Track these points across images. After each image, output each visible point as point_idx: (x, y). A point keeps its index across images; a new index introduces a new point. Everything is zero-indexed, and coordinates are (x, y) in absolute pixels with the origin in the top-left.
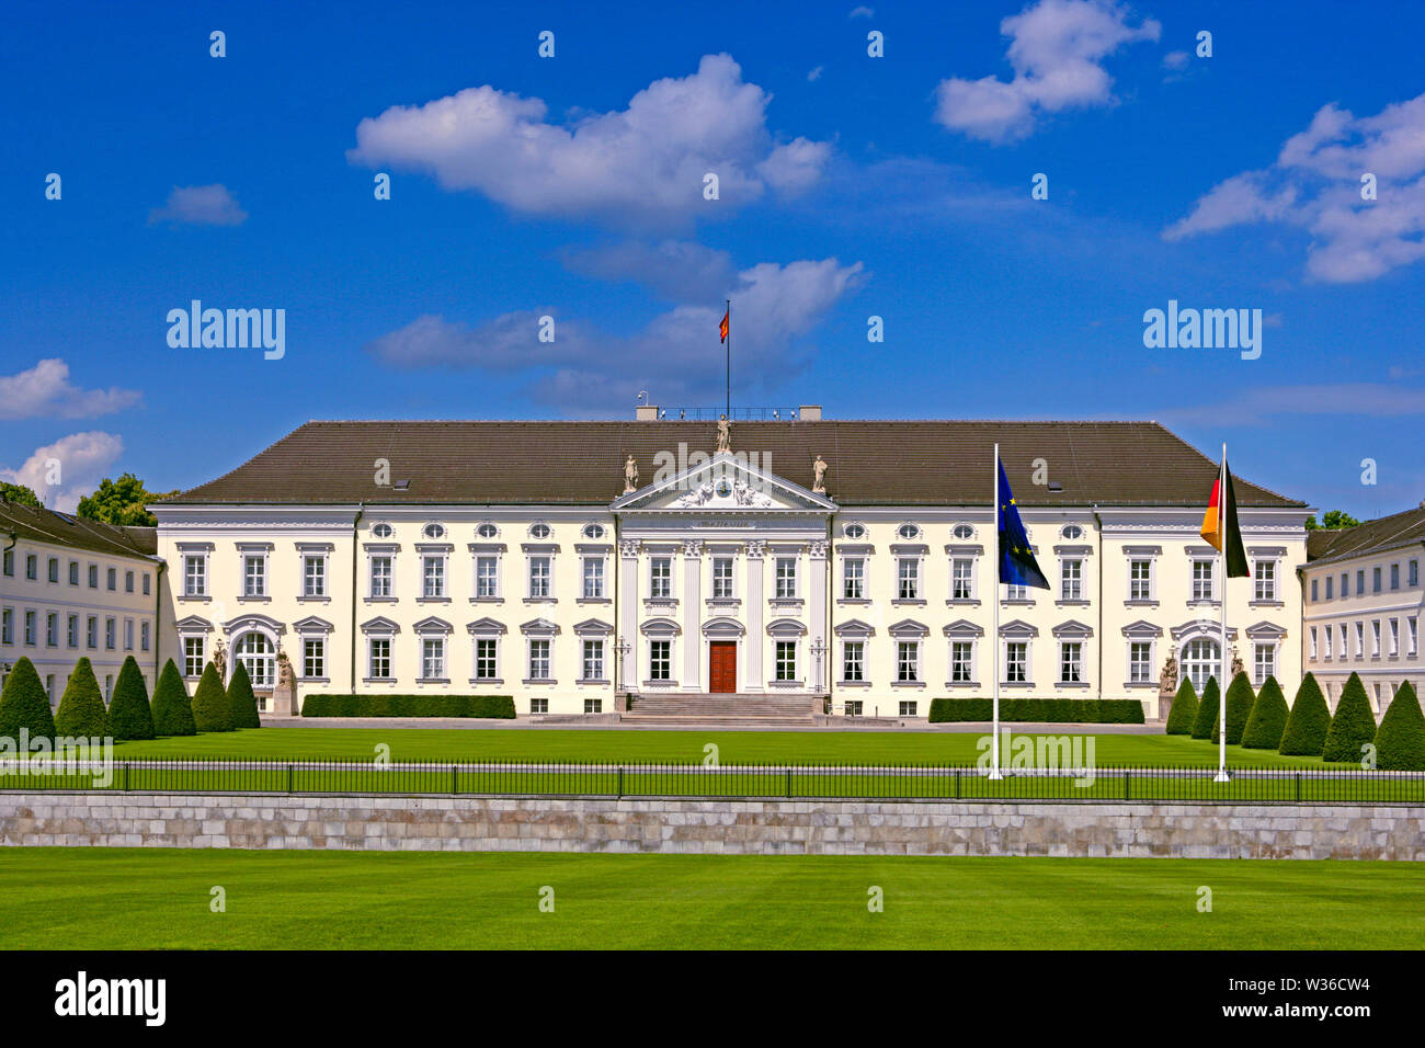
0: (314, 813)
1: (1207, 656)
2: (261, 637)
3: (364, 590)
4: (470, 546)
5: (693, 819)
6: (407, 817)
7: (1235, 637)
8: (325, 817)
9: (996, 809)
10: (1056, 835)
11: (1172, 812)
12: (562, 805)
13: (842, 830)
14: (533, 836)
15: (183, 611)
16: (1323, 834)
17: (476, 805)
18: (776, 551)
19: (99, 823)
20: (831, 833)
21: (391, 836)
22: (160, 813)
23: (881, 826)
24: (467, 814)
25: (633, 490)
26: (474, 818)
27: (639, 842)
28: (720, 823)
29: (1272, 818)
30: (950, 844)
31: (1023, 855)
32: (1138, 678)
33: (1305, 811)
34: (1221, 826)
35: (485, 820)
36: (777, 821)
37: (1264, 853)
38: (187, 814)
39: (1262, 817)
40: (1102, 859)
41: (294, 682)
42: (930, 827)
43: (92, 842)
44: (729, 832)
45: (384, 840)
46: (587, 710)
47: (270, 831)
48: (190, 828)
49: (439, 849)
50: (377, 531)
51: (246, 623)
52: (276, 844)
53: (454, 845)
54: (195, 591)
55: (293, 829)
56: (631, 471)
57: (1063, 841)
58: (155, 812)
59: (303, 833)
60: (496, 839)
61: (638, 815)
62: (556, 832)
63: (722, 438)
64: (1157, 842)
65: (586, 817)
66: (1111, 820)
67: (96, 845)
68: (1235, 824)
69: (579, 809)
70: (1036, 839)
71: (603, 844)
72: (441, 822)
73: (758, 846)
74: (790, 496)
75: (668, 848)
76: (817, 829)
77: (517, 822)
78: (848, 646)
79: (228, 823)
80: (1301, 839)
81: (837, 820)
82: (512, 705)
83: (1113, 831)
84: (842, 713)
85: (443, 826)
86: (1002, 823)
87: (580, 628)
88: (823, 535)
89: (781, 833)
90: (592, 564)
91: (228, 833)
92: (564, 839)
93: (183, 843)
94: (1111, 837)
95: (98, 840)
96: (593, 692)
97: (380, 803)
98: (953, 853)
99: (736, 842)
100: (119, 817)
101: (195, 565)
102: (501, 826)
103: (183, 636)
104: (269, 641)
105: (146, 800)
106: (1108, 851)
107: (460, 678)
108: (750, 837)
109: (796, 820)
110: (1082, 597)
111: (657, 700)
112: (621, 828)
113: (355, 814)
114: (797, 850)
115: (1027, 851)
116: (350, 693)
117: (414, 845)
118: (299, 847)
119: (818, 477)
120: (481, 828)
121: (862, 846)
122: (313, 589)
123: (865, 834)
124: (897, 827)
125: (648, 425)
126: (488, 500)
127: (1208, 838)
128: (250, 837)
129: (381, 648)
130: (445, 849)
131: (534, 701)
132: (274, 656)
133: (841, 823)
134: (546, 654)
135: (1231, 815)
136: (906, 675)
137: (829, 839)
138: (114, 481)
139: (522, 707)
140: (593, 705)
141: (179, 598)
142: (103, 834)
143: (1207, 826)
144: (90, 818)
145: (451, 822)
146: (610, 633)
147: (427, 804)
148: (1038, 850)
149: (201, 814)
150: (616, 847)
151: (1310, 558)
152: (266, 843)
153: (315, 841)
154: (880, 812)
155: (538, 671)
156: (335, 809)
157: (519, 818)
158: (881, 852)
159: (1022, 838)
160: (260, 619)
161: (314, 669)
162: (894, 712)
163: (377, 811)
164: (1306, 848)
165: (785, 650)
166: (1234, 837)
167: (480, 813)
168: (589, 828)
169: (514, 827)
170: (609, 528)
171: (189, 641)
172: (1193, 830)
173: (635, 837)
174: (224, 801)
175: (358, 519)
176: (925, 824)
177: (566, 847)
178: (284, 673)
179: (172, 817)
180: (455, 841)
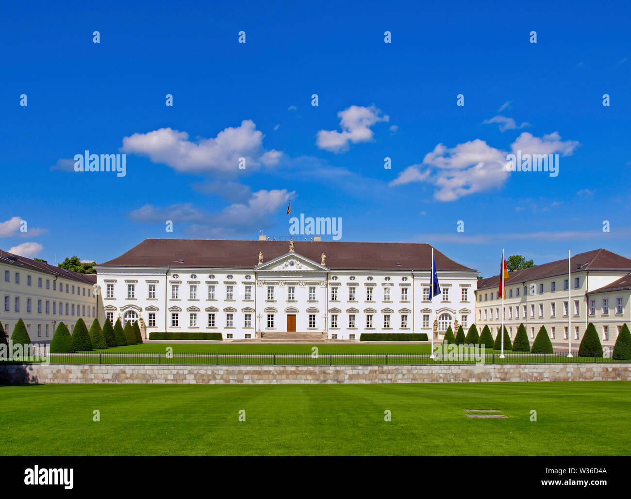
0: (226, 372)
1: (446, 319)
2: (134, 312)
3: (170, 296)
4: (206, 282)
5: (355, 372)
6: (258, 373)
7: (455, 313)
8: (230, 373)
9: (453, 367)
10: (471, 375)
11: (507, 367)
12: (311, 368)
13: (404, 375)
14: (301, 379)
15: (106, 303)
16: (552, 373)
17: (282, 368)
18: (309, 284)
19: (149, 375)
20: (400, 376)
21: (253, 379)
22: (171, 372)
23: (417, 373)
24: (279, 372)
25: (261, 263)
26: (281, 373)
27: (337, 380)
28: (364, 373)
29: (537, 368)
30: (438, 379)
31: (461, 382)
32: (426, 326)
33: (547, 366)
34: (522, 371)
35: (285, 373)
36: (383, 372)
37: (535, 379)
38: (181, 372)
39: (534, 368)
40: (485, 383)
41: (145, 327)
42: (432, 373)
43: (147, 382)
44: (367, 376)
45: (250, 381)
46: (246, 337)
47: (210, 378)
48: (182, 377)
49: (269, 384)
50: (174, 276)
51: (129, 307)
52: (212, 382)
53: (274, 382)
54: (110, 296)
55: (218, 377)
56: (261, 257)
57: (474, 377)
58: (170, 371)
59: (222, 378)
60: (288, 380)
61: (337, 371)
62: (309, 377)
63: (291, 246)
64: (502, 377)
65: (319, 372)
66: (489, 370)
67: (148, 383)
68: (526, 371)
69: (317, 369)
70: (465, 377)
71: (325, 381)
72: (270, 374)
73: (376, 381)
74: (314, 266)
75: (347, 382)
76: (396, 375)
77: (296, 374)
78: (333, 316)
79: (195, 375)
80: (546, 375)
81: (402, 372)
82: (221, 336)
83: (489, 374)
84: (331, 338)
85: (270, 376)
86: (455, 372)
87: (244, 310)
88: (325, 279)
89: (384, 376)
90: (248, 289)
91: (195, 379)
92: (312, 379)
93: (179, 382)
94: (488, 376)
95: (149, 381)
96: (248, 332)
97: (249, 368)
98: (439, 382)
99: (369, 380)
100: (157, 373)
101: (110, 287)
102: (290, 375)
103: (106, 312)
104: (136, 314)
105: (166, 367)
106: (487, 380)
107: (202, 327)
108: (374, 378)
109: (389, 372)
110: (408, 300)
111: (271, 334)
112: (331, 376)
113: (240, 372)
114: (389, 382)
115: (462, 381)
116: (165, 332)
117: (261, 382)
118: (221, 383)
119: (323, 260)
120: (284, 376)
121: (410, 380)
122: (152, 296)
123: (411, 376)
124: (421, 374)
125: (263, 242)
126: (212, 266)
127: (518, 375)
128: (203, 380)
129: (175, 316)
130: (271, 384)
131: (228, 335)
132: (138, 319)
133: (403, 373)
134: (232, 319)
135: (525, 368)
136: (351, 326)
137: (400, 378)
138: (70, 259)
139: (224, 336)
140: (248, 336)
141: (105, 299)
142: (151, 379)
143: (517, 371)
144: (146, 374)
145: (273, 374)
146: (254, 311)
147: (265, 368)
148: (465, 380)
149: (186, 372)
150: (329, 382)
151: (478, 288)
152: (209, 382)
153: (226, 381)
154: (416, 369)
155: (229, 324)
156: (233, 370)
157: (297, 373)
158: (416, 382)
159: (461, 377)
160: (133, 306)
161: (152, 323)
162: (348, 338)
163: (248, 371)
164: (547, 378)
165: (312, 317)
166: (526, 375)
167: (283, 371)
168: (320, 375)
169: (295, 376)
170: (253, 276)
171: (108, 314)
172: (514, 373)
173: (336, 379)
174: (194, 368)
175: (167, 272)
176: (430, 372)
177: (312, 382)
178: (142, 325)
179: (176, 373)
180: (275, 381)
